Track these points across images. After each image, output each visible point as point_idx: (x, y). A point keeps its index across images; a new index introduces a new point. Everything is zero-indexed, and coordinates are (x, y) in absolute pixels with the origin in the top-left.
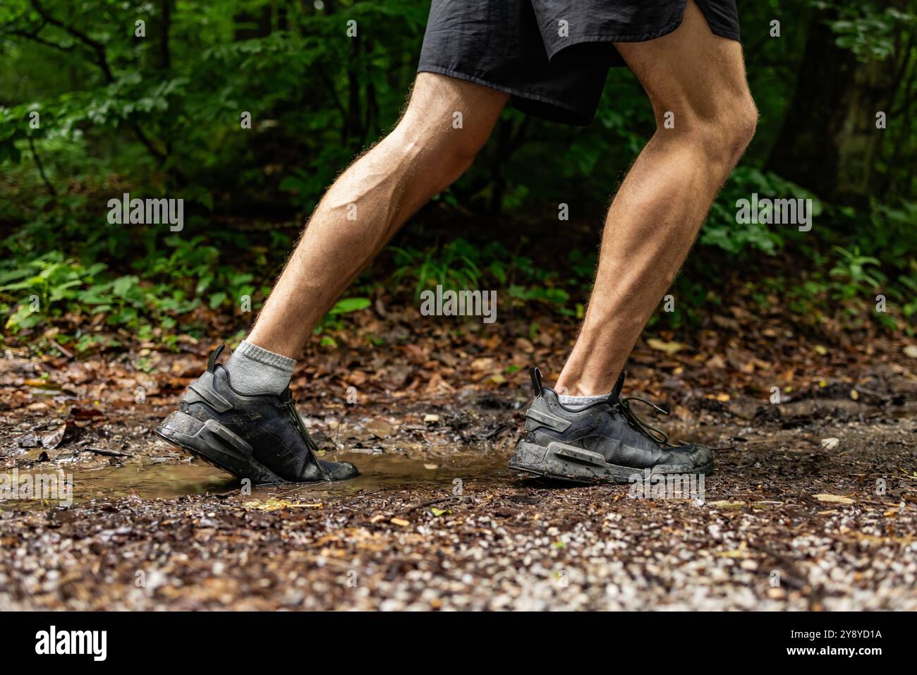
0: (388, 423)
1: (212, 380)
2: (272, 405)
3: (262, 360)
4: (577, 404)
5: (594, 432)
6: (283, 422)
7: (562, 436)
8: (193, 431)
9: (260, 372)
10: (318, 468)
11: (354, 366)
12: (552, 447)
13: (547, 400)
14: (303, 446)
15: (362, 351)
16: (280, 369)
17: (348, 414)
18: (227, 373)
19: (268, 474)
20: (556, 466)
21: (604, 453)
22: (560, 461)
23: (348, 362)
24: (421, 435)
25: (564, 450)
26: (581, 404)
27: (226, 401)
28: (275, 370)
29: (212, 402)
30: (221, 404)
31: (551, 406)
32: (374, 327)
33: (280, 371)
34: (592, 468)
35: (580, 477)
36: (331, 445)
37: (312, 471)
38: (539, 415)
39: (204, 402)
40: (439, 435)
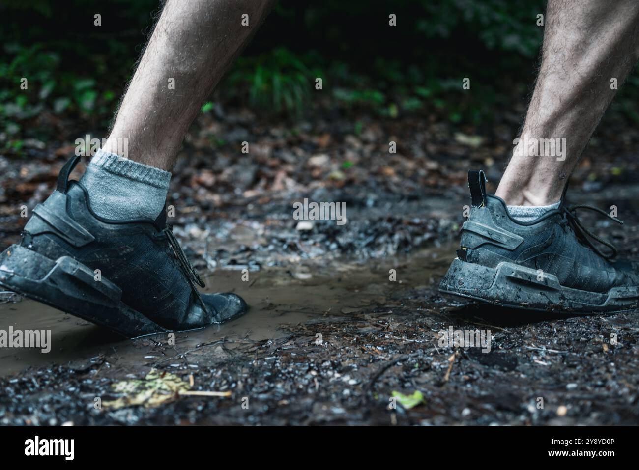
0: (251, 228)
1: (64, 202)
2: (148, 235)
3: (129, 174)
4: (526, 216)
5: (549, 249)
6: (161, 255)
7: (513, 255)
8: (40, 273)
9: (128, 191)
10: (204, 310)
11: (201, 166)
12: (503, 269)
13: (492, 209)
14: (186, 284)
15: (206, 151)
16: (153, 185)
17: (209, 220)
18: (86, 193)
19: (141, 320)
20: (509, 292)
21: (558, 274)
22: (513, 285)
23: (195, 161)
24: (295, 245)
25: (518, 272)
26: (531, 216)
27: (86, 231)
28: (146, 187)
29: (66, 232)
30: (78, 235)
31: (498, 218)
32: (214, 129)
33: (153, 189)
34: (547, 293)
35: (535, 304)
36: (202, 263)
37: (196, 315)
38: (484, 229)
39: (53, 232)
40: (314, 244)
